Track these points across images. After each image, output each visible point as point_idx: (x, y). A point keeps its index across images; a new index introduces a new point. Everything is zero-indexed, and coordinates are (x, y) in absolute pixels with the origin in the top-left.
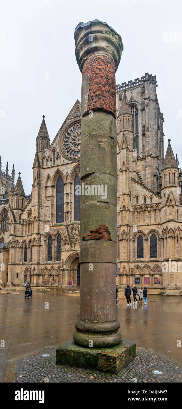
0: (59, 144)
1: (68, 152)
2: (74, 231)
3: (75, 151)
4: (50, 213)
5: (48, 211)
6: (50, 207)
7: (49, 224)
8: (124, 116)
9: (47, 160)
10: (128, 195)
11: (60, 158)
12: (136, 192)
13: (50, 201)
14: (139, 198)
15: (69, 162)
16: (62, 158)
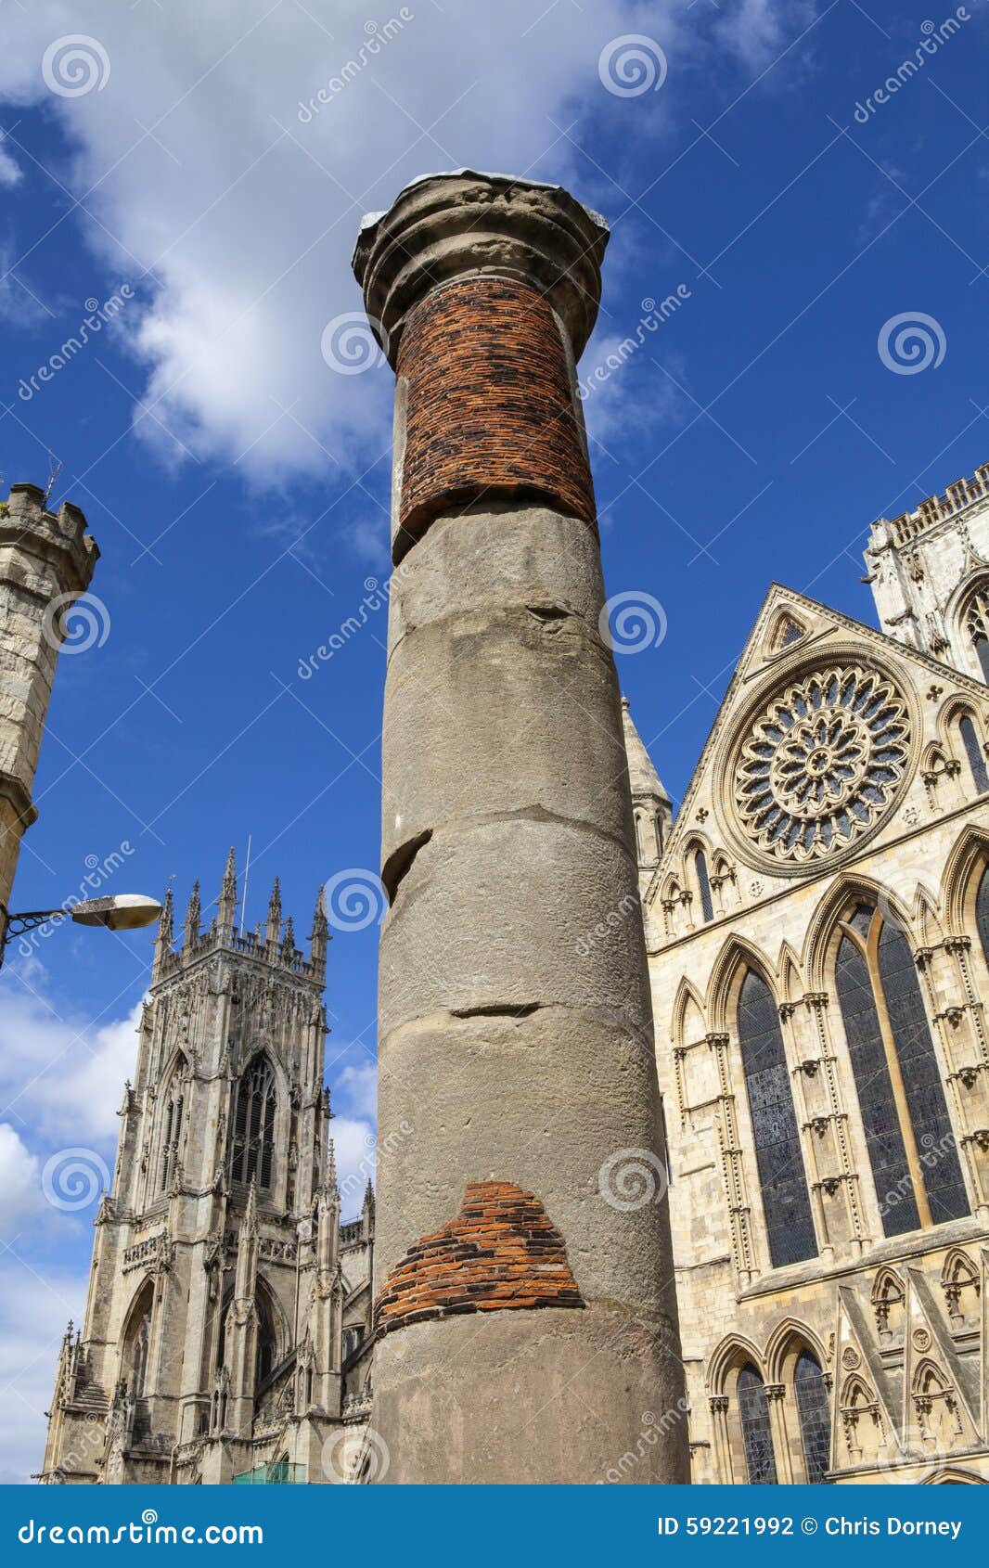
0: (718, 807)
1: (772, 833)
2: (896, 1310)
3: (811, 822)
4: (724, 1205)
5: (709, 1196)
6: (719, 1167)
7: (726, 1280)
9: (663, 903)
11: (733, 877)
13: (714, 1134)
15: (786, 884)
16: (742, 871)
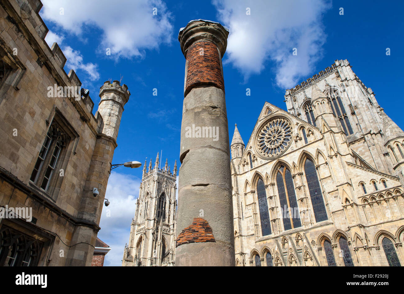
0: (254, 146)
1: (265, 151)
2: (286, 244)
3: (272, 149)
4: (253, 224)
5: (251, 222)
6: (253, 217)
7: (253, 238)
8: (317, 101)
9: (243, 165)
10: (347, 184)
11: (257, 160)
12: (359, 177)
13: (252, 210)
14: (365, 185)
15: (267, 161)
16: (258, 159)
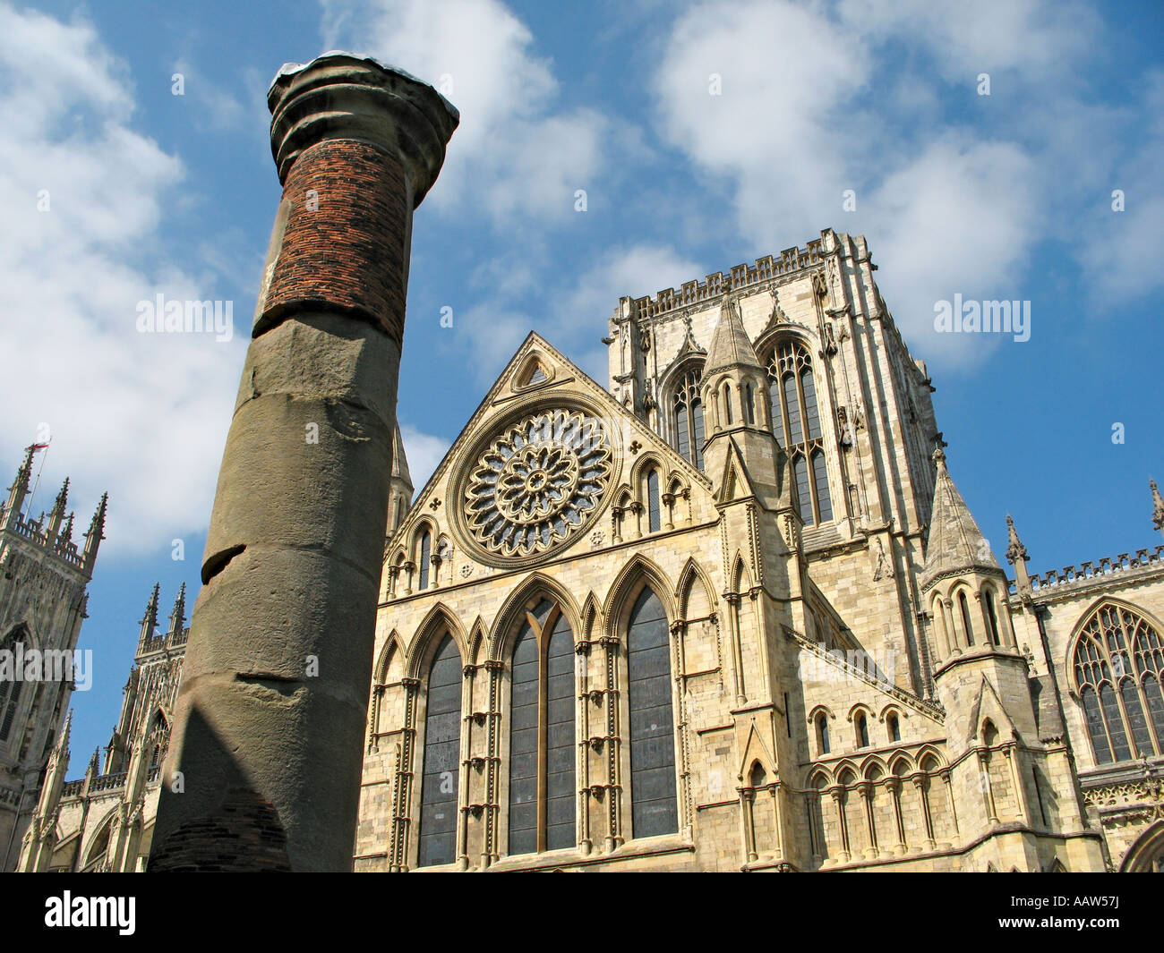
0: (450, 501)
1: (487, 531)
3: (519, 527)
4: (390, 814)
5: (380, 805)
6: (393, 783)
9: (393, 569)
10: (771, 709)
11: (450, 559)
12: (816, 690)
13: (393, 758)
14: (830, 721)
15: (489, 572)
16: (459, 556)
